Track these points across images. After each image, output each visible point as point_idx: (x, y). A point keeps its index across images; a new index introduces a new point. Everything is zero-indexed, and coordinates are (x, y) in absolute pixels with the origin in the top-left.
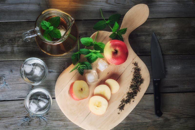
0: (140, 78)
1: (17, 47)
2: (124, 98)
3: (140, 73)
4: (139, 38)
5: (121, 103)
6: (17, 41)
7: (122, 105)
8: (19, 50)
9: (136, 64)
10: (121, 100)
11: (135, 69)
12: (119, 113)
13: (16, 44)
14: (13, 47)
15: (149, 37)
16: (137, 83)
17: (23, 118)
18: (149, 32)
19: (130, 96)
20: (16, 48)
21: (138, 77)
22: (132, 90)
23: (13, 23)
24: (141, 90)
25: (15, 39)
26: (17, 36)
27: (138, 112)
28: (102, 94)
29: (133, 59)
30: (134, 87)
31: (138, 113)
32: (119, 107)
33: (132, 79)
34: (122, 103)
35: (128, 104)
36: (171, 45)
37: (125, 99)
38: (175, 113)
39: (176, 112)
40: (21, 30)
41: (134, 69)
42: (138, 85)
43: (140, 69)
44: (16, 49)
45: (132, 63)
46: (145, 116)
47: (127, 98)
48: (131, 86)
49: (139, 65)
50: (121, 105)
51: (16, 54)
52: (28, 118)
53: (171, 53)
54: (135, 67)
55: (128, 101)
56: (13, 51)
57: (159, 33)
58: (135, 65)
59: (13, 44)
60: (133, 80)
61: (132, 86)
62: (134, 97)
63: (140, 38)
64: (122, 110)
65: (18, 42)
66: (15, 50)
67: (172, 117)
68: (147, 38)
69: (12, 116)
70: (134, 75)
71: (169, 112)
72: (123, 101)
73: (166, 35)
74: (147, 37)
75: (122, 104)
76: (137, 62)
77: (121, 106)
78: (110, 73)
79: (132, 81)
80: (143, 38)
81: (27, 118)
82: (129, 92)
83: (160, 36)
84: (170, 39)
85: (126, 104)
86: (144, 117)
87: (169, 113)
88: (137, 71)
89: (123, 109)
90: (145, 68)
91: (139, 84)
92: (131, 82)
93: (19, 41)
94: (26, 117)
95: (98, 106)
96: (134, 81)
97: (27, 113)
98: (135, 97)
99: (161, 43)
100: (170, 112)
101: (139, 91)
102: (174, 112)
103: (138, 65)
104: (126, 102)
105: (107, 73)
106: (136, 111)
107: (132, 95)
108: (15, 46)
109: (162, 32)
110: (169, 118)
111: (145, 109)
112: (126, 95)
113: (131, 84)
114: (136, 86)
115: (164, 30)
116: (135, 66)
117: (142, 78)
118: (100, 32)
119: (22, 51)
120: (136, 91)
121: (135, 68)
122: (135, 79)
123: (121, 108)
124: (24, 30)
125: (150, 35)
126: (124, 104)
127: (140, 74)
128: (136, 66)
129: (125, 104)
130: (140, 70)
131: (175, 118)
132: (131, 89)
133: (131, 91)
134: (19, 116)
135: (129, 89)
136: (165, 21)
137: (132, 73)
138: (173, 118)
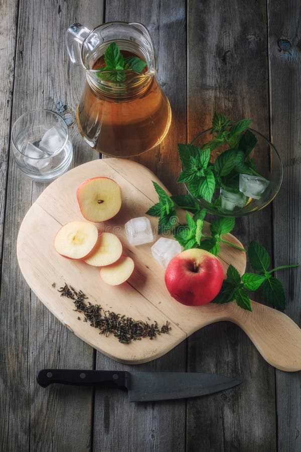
0: (132, 337)
1: (215, 97)
2: (87, 298)
3: (144, 337)
4: (227, 348)
5: (77, 291)
6: (227, 96)
7: (71, 294)
8: (208, 100)
9: (166, 329)
10: (84, 292)
11: (154, 326)
12: (54, 285)
13: (222, 95)
14: (216, 90)
15: (231, 371)
16: (121, 329)
17: (63, 101)
18: (242, 372)
19: (92, 312)
20: (213, 95)
21: (136, 332)
22: (106, 317)
23: (267, 90)
24: (103, 337)
25: (231, 94)
26: (239, 98)
27: (53, 336)
28: (102, 248)
29: (177, 325)
30: (112, 322)
31: (51, 337)
32: (69, 287)
33: (131, 318)
34: (76, 294)
35: (73, 307)
36: (209, 422)
37: (86, 302)
38: (44, 423)
39: (46, 424)
40: (251, 105)
41: (155, 324)
42: (116, 331)
43: (153, 337)
44: (210, 95)
45: (169, 321)
46: (43, 351)
47: (88, 305)
48: (115, 315)
49: (164, 335)
50: (72, 292)
51: (199, 93)
52: (63, 112)
53: (189, 422)
54: (158, 326)
55: (80, 305)
56: (207, 89)
57: (241, 396)
58: (164, 326)
59: (222, 90)
60: (129, 320)
61: (114, 317)
62: (88, 321)
63: (229, 349)
64: (61, 293)
65: (226, 98)
66: (208, 92)
67: (33, 413)
68: (228, 366)
69: (71, 82)
70: (141, 323)
71: (47, 407)
72: (82, 296)
73: (234, 412)
74: (230, 366)
75: (75, 292)
76: (170, 332)
77: (71, 290)
78: (148, 271)
79: (125, 318)
80: (228, 357)
81: (64, 109)
82: (102, 310)
83: (231, 398)
84: (225, 421)
85: (75, 303)
86: (42, 347)
87: (45, 407)
88: (150, 331)
89: (63, 295)
90: (155, 349)
91: (119, 334)
92: (124, 316)
93: (226, 101)
94: (65, 107)
95: (74, 239)
96: (126, 322)
97: (73, 108)
98: (89, 323)
99: (214, 399)
100: (47, 410)
101: (103, 333)
102: (44, 420)
103: (162, 334)
104: (78, 301)
105: (148, 264)
106: (57, 331)
107: (95, 316)
108: (218, 93)
109: (242, 402)
110: (32, 407)
111: (59, 352)
112: (94, 303)
113: (121, 316)
114: (114, 327)
115: (247, 408)
116: (162, 326)
117: (132, 340)
118: (242, 255)
119: (205, 106)
120: (103, 326)
121: (156, 327)
122: (130, 324)
123: (67, 292)
124: (251, 111)
125: (235, 375)
126: (74, 299)
127: (142, 338)
128: (162, 328)
129: (74, 301)
130: (151, 339)
131: (31, 422)
132: (108, 315)
133: (103, 315)
134: (68, 94)
135: (109, 311)
136: (269, 412)
137: (144, 320)
138: (32, 417)
